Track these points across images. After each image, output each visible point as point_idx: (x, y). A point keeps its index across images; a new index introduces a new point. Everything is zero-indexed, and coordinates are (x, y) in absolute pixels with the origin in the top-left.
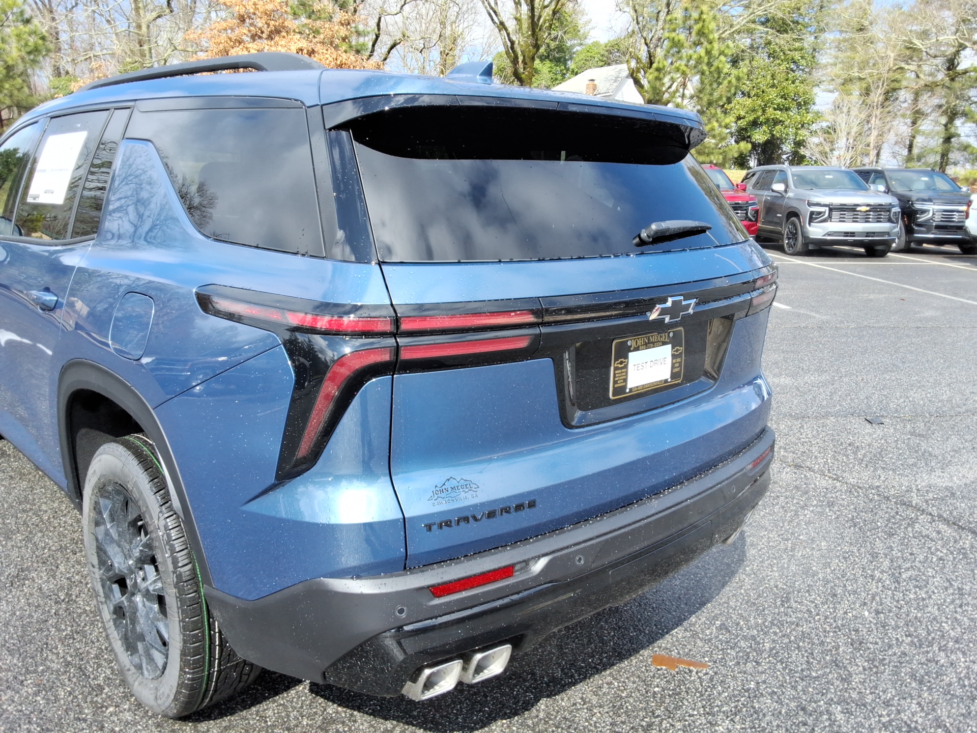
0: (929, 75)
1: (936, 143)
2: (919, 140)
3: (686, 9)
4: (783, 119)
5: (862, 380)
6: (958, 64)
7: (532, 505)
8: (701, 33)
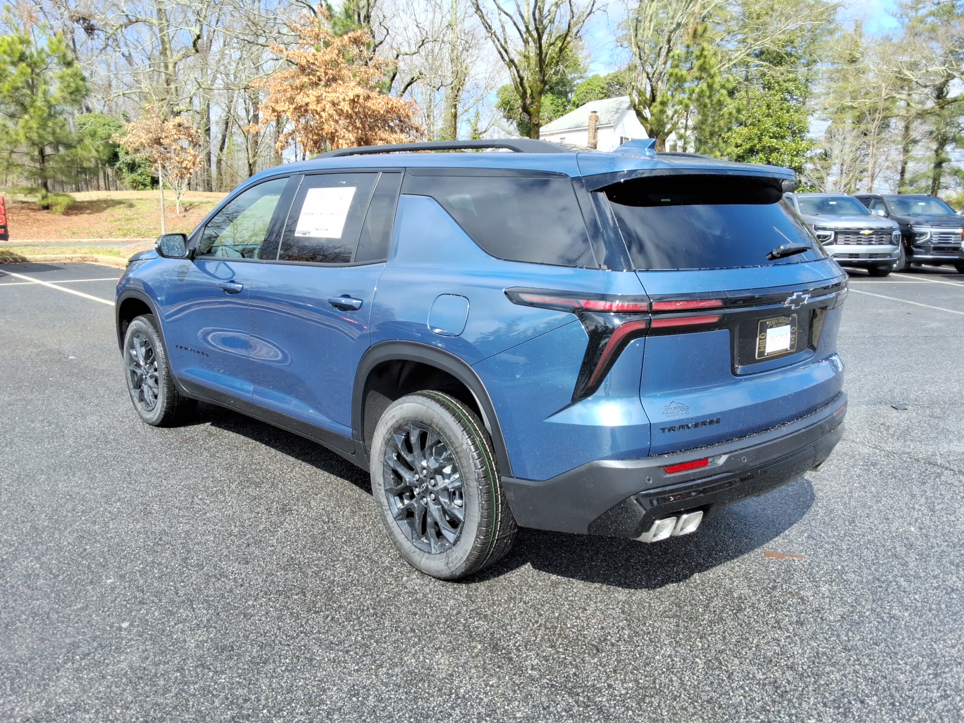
0: (918, 103)
1: (927, 167)
2: (911, 166)
3: (688, 46)
4: (779, 147)
5: (884, 377)
6: (947, 93)
7: (718, 421)
8: (702, 68)
